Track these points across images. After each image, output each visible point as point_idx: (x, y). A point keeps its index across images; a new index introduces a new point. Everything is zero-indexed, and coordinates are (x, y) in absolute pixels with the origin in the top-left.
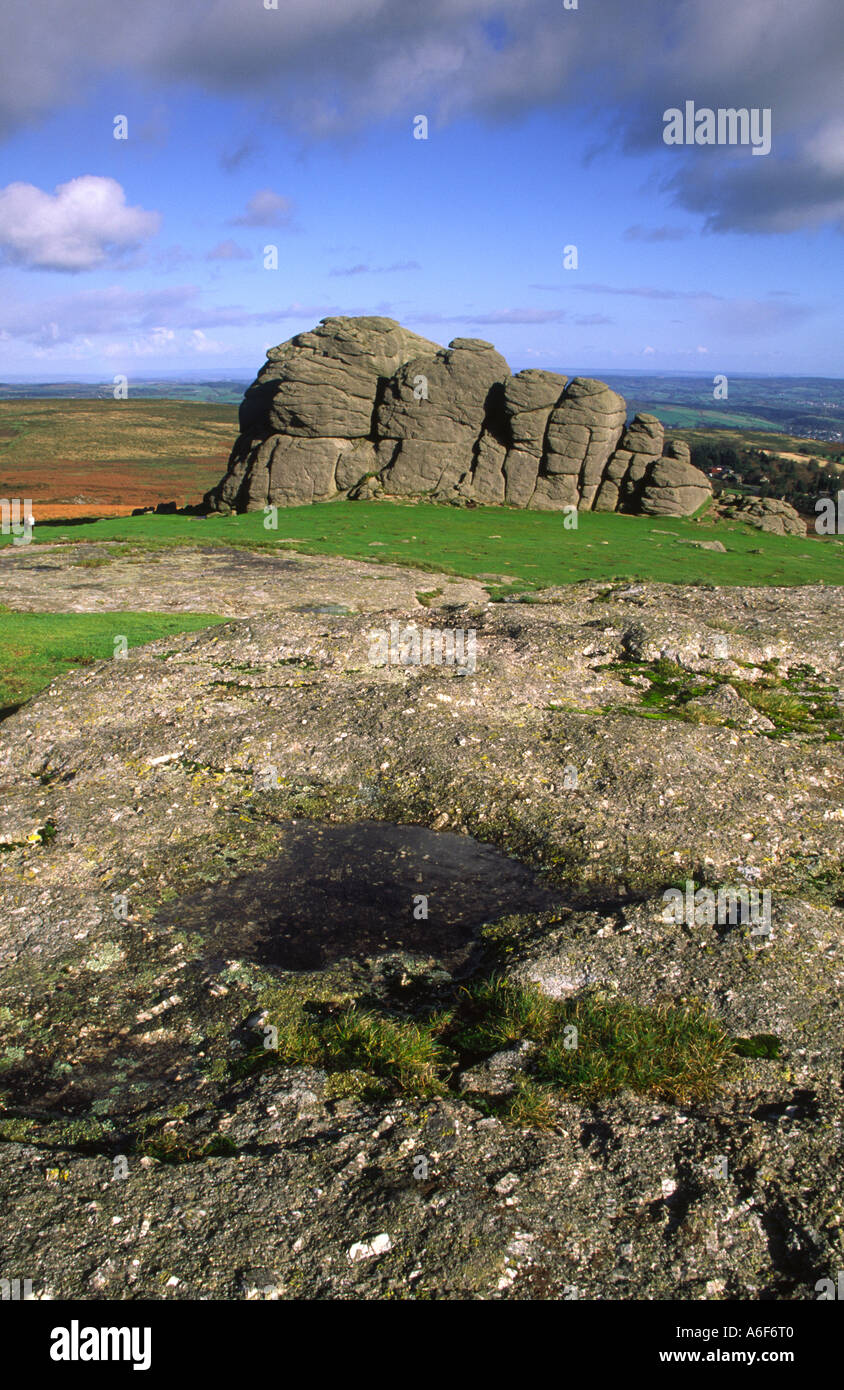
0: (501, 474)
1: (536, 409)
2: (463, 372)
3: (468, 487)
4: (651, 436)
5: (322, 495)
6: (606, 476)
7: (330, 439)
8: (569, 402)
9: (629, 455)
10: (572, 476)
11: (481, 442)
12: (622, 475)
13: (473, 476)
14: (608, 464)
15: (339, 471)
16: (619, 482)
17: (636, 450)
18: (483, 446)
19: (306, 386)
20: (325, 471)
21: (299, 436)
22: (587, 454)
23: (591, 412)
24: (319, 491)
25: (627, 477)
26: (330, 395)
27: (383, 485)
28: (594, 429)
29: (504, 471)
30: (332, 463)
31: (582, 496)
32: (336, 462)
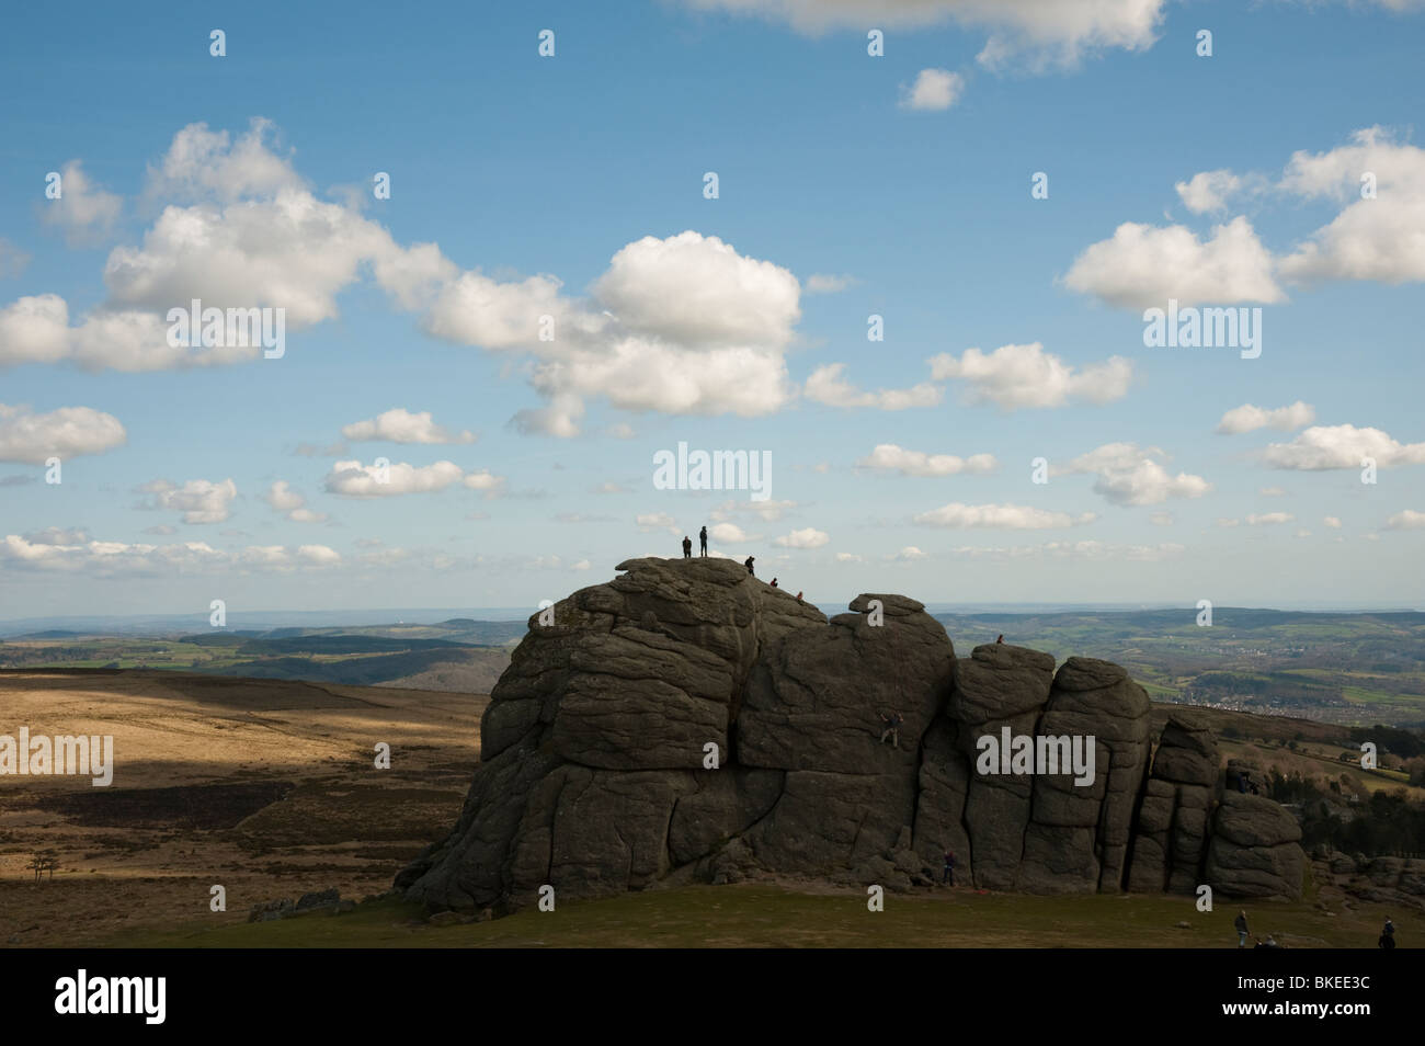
0: (960, 830)
1: (1018, 714)
2: (883, 654)
3: (905, 853)
4: (1205, 756)
5: (646, 875)
6: (1138, 827)
7: (660, 774)
8: (1067, 700)
9: (1170, 788)
10: (1086, 831)
11: (921, 774)
12: (1166, 824)
13: (913, 834)
14: (1138, 805)
15: (674, 830)
16: (1163, 837)
17: (1181, 779)
18: (925, 779)
19: (619, 682)
20: (649, 831)
21: (605, 769)
22: (1107, 790)
23: (1109, 718)
24: (639, 868)
25: (1175, 827)
26: (662, 698)
27: (755, 854)
28: (1117, 747)
29: (964, 823)
30: (662, 816)
31: (1104, 864)
32: (668, 814)
